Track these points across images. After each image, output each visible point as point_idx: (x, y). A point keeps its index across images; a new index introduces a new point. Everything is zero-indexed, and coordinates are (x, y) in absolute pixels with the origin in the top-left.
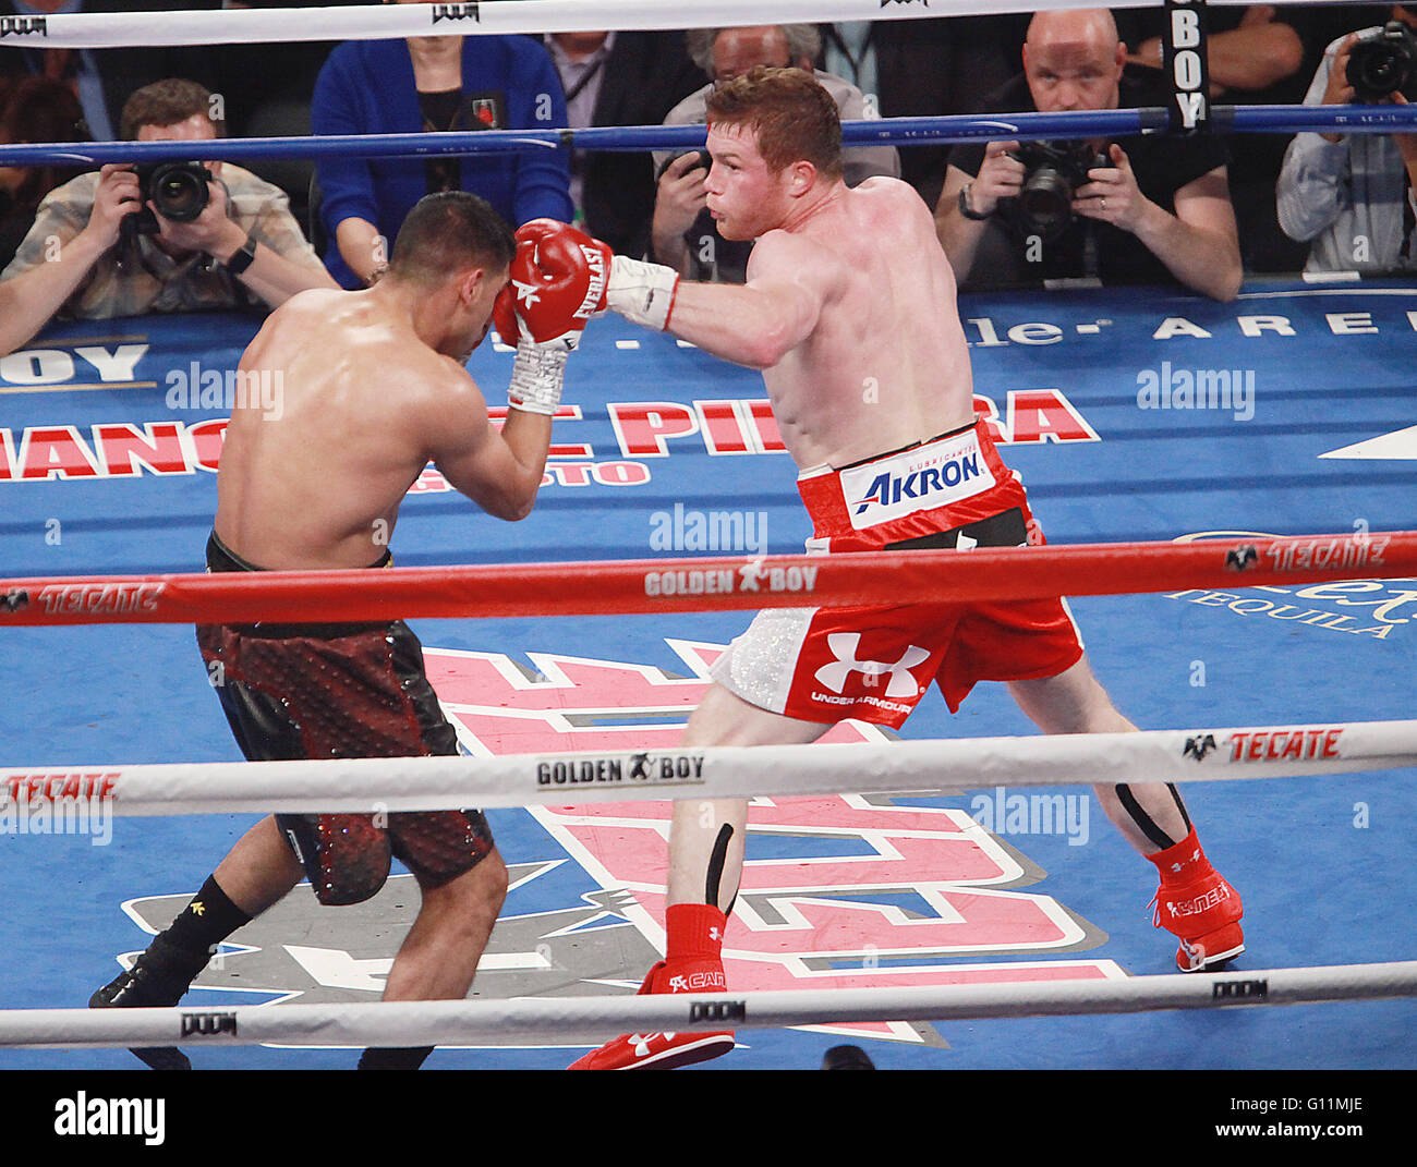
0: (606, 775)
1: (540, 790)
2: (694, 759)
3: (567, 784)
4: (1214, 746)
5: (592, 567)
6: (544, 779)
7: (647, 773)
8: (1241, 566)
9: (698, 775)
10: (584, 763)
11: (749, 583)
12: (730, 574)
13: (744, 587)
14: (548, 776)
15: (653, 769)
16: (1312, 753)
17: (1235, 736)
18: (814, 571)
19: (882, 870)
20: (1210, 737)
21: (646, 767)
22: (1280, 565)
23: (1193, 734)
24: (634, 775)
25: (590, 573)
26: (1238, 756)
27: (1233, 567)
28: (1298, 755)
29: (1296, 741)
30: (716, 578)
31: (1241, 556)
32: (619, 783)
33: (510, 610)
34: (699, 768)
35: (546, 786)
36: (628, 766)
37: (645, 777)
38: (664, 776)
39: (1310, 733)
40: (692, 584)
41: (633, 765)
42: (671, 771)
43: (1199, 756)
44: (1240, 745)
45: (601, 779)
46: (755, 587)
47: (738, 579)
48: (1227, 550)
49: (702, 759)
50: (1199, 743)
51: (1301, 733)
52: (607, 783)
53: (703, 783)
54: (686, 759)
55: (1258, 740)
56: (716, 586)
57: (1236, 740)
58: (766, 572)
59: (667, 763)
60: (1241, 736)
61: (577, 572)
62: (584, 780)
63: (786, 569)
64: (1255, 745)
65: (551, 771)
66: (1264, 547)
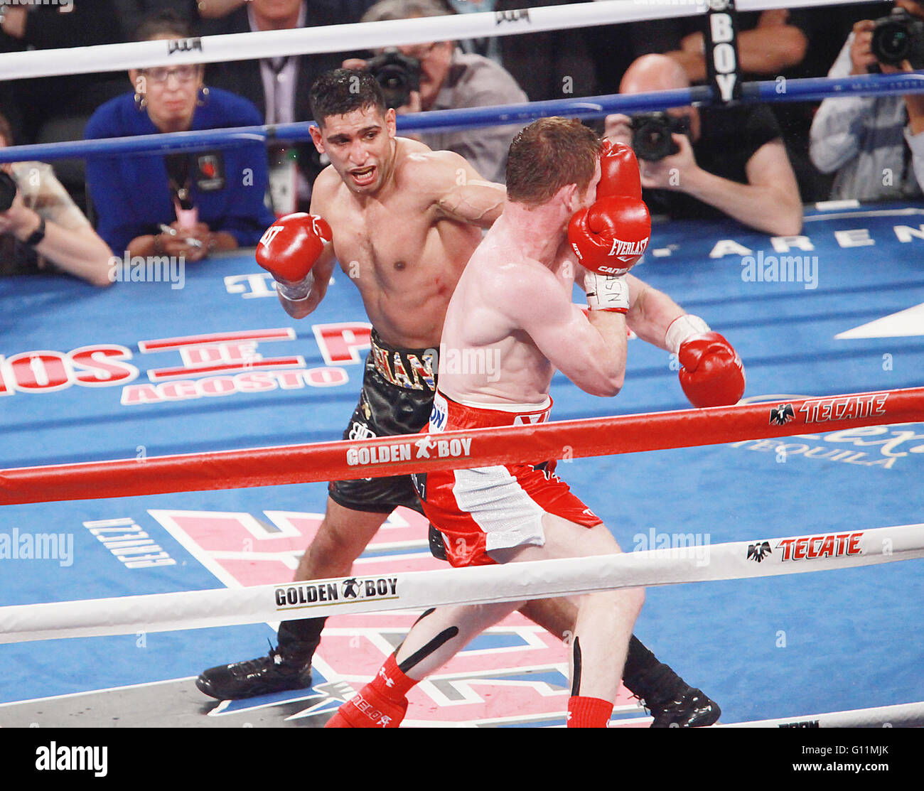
0: (326, 596)
1: (278, 610)
2: (390, 580)
3: (298, 604)
4: (769, 550)
5: (307, 447)
6: (280, 602)
7: (356, 593)
8: (781, 421)
9: (394, 592)
10: (309, 588)
11: (422, 453)
12: (408, 446)
13: (419, 456)
14: (284, 598)
15: (360, 590)
16: (841, 552)
17: (784, 542)
18: (469, 440)
19: (533, 656)
20: (766, 544)
21: (355, 588)
22: (810, 419)
23: (754, 543)
24: (346, 595)
25: (305, 451)
26: (787, 557)
27: (776, 422)
28: (831, 553)
29: (829, 542)
30: (398, 450)
31: (781, 412)
32: (336, 601)
33: (250, 482)
34: (393, 588)
35: (283, 606)
36: (341, 588)
37: (355, 596)
38: (368, 594)
39: (838, 537)
40: (381, 455)
41: (345, 587)
42: (374, 590)
43: (759, 558)
44: (788, 549)
45: (322, 599)
46: (428, 456)
47: (414, 450)
48: (771, 409)
49: (395, 580)
50: (758, 548)
51: (833, 537)
52: (328, 602)
53: (398, 597)
54: (384, 581)
55: (801, 544)
56: (398, 456)
57: (785, 545)
58: (435, 444)
59: (370, 584)
60: (788, 542)
61: (296, 451)
62: (310, 600)
63: (449, 442)
64: (799, 548)
65: (286, 595)
66: (797, 406)
